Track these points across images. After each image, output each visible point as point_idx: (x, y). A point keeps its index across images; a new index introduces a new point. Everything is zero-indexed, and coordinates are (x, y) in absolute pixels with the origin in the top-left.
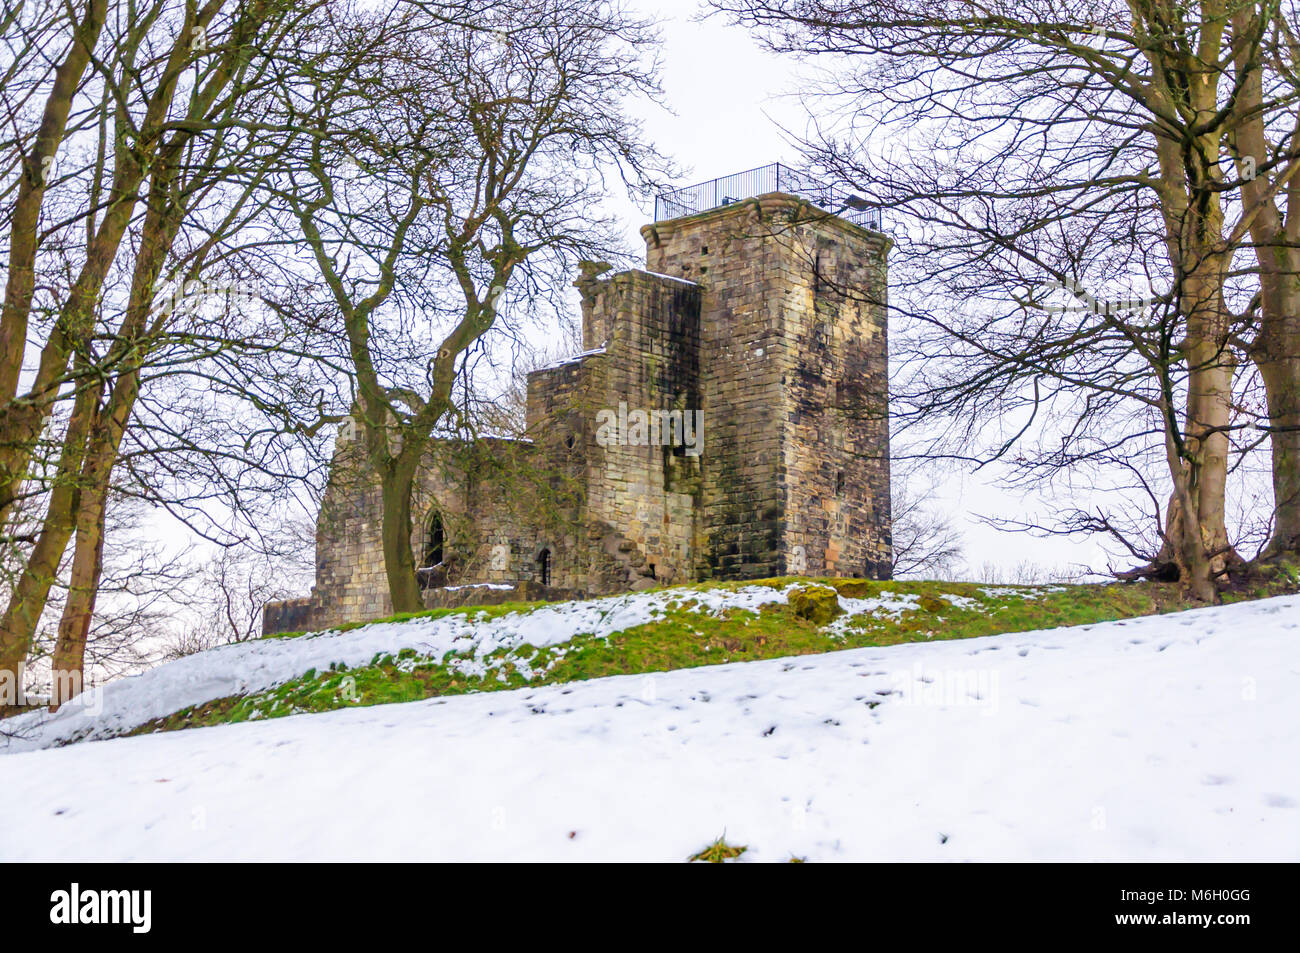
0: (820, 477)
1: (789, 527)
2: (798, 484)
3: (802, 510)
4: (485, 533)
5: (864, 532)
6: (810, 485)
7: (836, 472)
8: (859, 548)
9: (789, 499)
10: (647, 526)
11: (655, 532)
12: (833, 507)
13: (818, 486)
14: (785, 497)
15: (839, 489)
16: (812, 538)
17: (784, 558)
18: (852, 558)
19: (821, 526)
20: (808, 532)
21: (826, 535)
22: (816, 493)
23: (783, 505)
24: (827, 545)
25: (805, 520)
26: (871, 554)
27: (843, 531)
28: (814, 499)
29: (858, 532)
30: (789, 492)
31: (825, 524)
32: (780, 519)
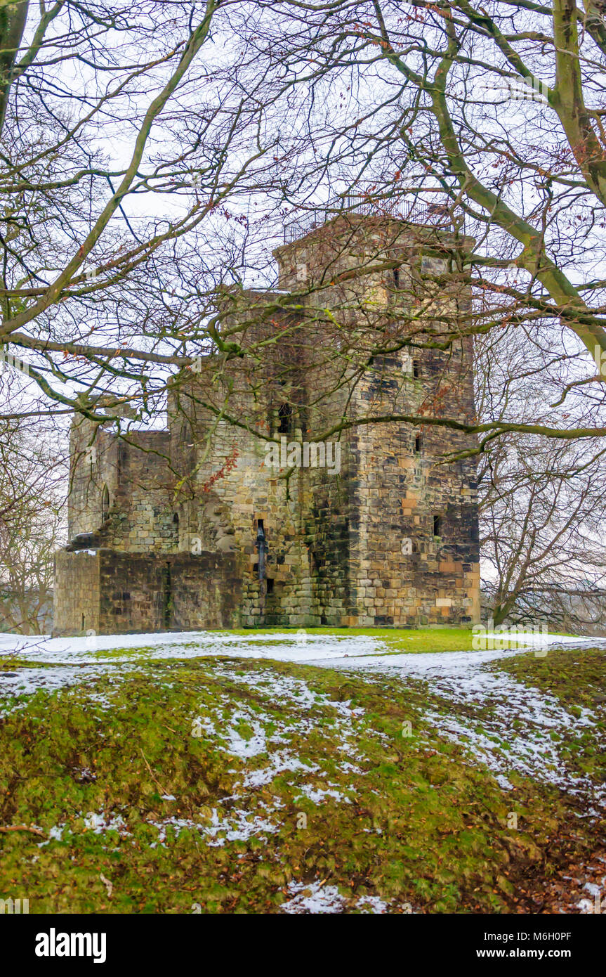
0: (396, 442)
1: (362, 484)
2: (371, 448)
3: (376, 470)
4: (134, 503)
5: (446, 481)
6: (385, 449)
7: (413, 435)
8: (440, 496)
9: (363, 462)
10: (254, 490)
11: (262, 494)
12: (411, 465)
13: (393, 449)
14: (358, 460)
15: (418, 449)
16: (388, 491)
17: (357, 510)
18: (431, 503)
19: (397, 481)
20: (383, 487)
21: (403, 488)
22: (392, 454)
23: (357, 468)
24: (405, 496)
25: (380, 477)
26: (453, 499)
27: (422, 482)
28: (390, 460)
29: (439, 481)
30: (362, 456)
31: (402, 479)
32: (354, 479)
